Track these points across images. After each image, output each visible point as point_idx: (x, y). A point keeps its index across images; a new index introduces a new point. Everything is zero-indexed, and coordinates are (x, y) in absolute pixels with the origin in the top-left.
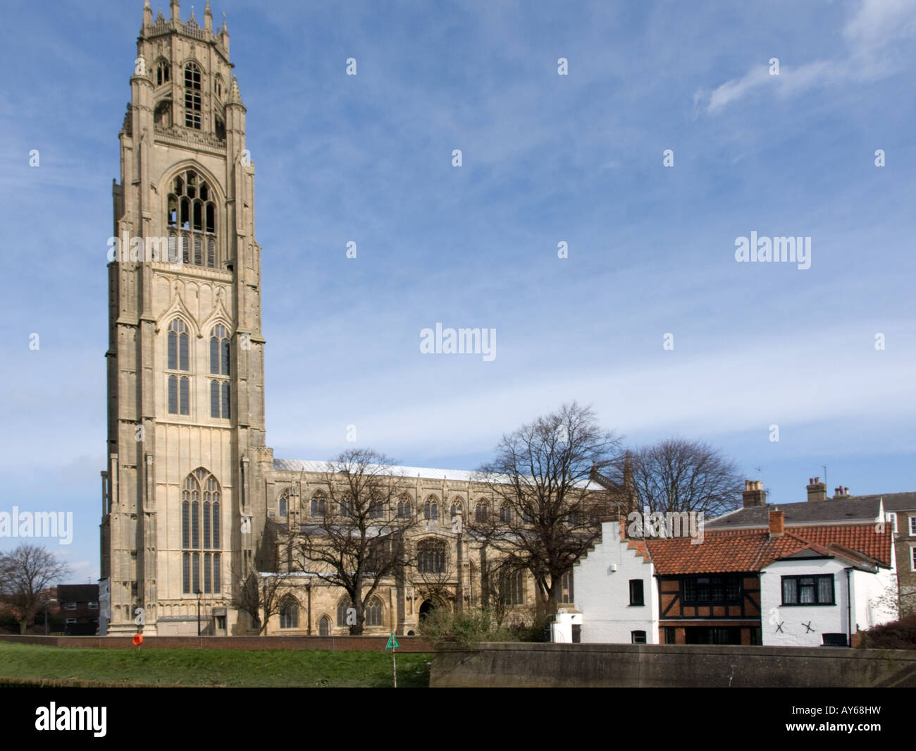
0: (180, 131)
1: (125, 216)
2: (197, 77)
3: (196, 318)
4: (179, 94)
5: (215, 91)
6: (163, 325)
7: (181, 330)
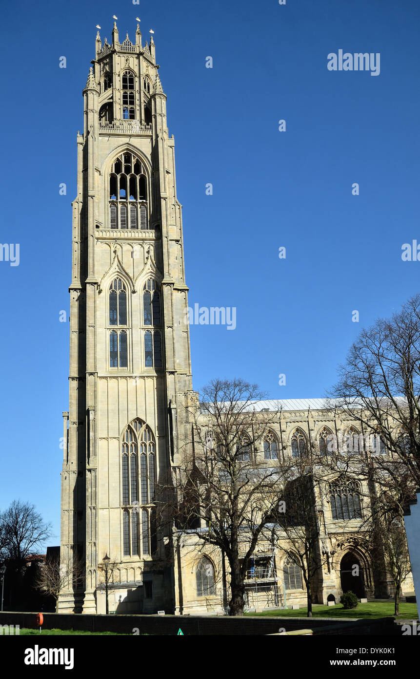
0: (118, 124)
1: (77, 198)
2: (132, 81)
3: (131, 275)
4: (118, 96)
5: (145, 88)
6: (105, 286)
7: (120, 288)
